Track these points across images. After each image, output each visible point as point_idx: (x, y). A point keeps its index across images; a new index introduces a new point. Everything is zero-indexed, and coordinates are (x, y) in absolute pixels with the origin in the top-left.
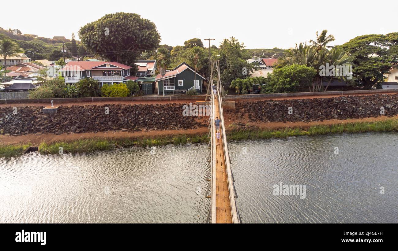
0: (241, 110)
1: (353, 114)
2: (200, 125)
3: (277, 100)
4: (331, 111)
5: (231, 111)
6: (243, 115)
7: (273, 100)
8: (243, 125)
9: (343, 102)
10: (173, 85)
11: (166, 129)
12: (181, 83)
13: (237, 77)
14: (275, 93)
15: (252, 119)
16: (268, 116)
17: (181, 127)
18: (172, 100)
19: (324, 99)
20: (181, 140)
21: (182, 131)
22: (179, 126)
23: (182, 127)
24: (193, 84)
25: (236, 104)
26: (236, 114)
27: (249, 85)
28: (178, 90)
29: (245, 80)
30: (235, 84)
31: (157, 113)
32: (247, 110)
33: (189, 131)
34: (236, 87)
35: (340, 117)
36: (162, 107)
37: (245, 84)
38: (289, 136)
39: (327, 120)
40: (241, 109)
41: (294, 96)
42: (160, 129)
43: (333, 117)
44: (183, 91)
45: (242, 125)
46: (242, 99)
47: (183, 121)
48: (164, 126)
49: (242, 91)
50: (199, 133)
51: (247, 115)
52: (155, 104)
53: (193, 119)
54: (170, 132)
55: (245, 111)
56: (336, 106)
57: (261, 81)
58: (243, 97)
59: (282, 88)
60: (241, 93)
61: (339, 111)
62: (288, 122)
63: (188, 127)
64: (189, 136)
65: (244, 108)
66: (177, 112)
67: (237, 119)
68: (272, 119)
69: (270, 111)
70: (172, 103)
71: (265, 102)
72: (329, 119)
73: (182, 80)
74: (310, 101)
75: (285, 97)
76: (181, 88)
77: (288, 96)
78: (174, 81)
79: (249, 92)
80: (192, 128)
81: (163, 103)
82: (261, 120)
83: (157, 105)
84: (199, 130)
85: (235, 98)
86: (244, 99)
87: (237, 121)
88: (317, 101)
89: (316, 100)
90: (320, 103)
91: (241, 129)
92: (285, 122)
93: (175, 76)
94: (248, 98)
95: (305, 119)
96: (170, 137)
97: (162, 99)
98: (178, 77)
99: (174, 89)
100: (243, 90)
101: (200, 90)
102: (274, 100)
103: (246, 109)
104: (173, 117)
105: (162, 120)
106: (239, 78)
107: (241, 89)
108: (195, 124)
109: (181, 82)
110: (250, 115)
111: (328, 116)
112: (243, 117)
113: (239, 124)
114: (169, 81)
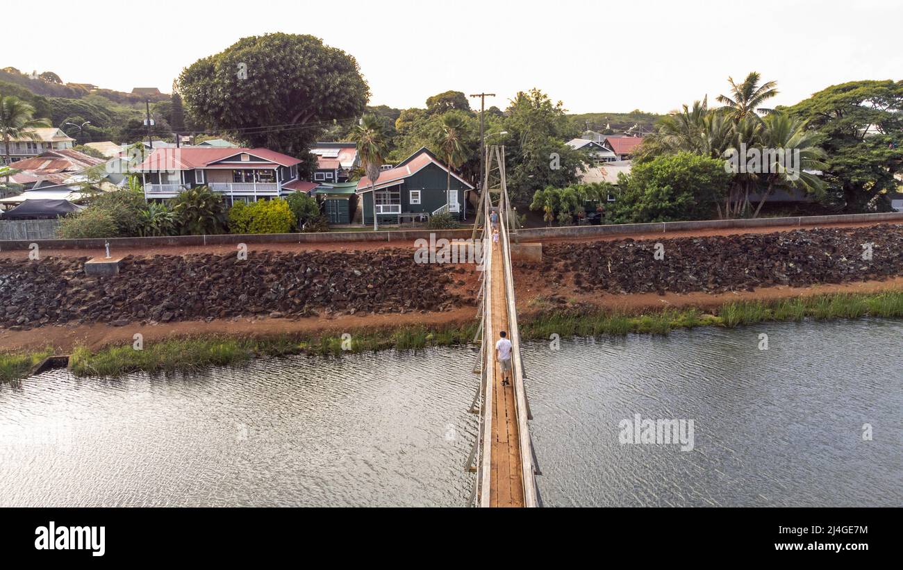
0: (556, 265)
1: (826, 274)
2: (458, 301)
3: (642, 238)
4: (774, 265)
5: (533, 268)
6: (560, 277)
7: (632, 241)
8: (562, 301)
9: (801, 243)
10: (397, 202)
11: (376, 312)
12: (415, 198)
13: (548, 183)
14: (636, 221)
15: (583, 285)
16: (622, 280)
17: (412, 306)
18: (393, 241)
19: (756, 237)
20: (411, 339)
21: (416, 317)
22: (408, 303)
23: (415, 307)
24: (443, 200)
25: (544, 250)
26: (546, 274)
27: (575, 203)
28: (408, 215)
29: (567, 190)
30: (542, 200)
31: (356, 271)
32: (571, 264)
33: (432, 317)
34: (546, 208)
35: (795, 280)
36: (368, 258)
37: (565, 199)
38: (673, 327)
39: (763, 287)
40: (557, 261)
41: (683, 230)
42: (362, 313)
43: (777, 281)
44: (422, 216)
45: (559, 301)
46: (559, 237)
47: (419, 292)
48: (370, 303)
49: (558, 217)
50: (455, 322)
51: (571, 275)
52: (351, 250)
53: (442, 287)
54: (386, 319)
55: (566, 266)
56: (785, 253)
57: (604, 192)
58: (562, 233)
59: (654, 208)
60: (556, 222)
61: (791, 265)
62: (670, 294)
63: (429, 307)
64: (431, 328)
65: (565, 258)
66: (403, 270)
67: (546, 286)
68: (630, 286)
69: (627, 265)
70: (392, 247)
71: (613, 244)
72: (768, 286)
73: (419, 191)
74: (722, 241)
75: (660, 231)
76: (414, 209)
77: (669, 230)
78: (399, 192)
79: (575, 221)
80: (439, 310)
81: (372, 249)
82: (606, 287)
83: (358, 252)
84: (456, 313)
85: (542, 234)
86: (564, 236)
87: (548, 292)
88: (739, 242)
89: (737, 239)
90: (746, 246)
91: (557, 312)
92: (662, 294)
93: (402, 182)
94: (574, 236)
95: (711, 286)
96: (387, 331)
97: (370, 237)
98: (409, 183)
99: (400, 212)
100: (561, 214)
101: (461, 213)
102: (636, 239)
103: (569, 262)
104: (395, 282)
105: (368, 290)
106: (551, 187)
107: (556, 213)
108: (446, 299)
109: (415, 195)
110: (578, 276)
111: (767, 279)
112: (563, 281)
113: (552, 300)
114: (388, 193)
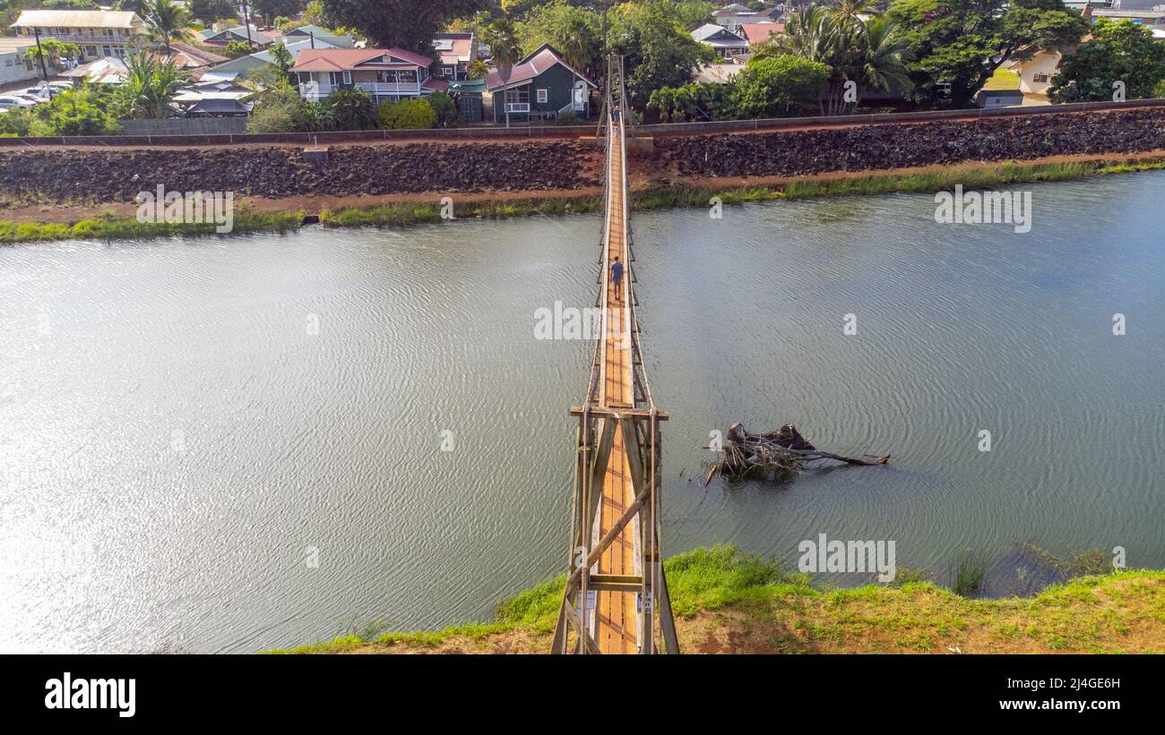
0: (664, 155)
1: (879, 161)
2: (587, 182)
3: (736, 133)
4: (839, 155)
5: (646, 157)
6: (667, 164)
7: (727, 135)
8: (667, 182)
9: (866, 137)
10: (526, 101)
11: (527, 189)
12: (542, 96)
13: (665, 83)
14: (740, 118)
15: (685, 171)
16: (715, 166)
17: (553, 186)
18: (533, 136)
19: (830, 132)
20: (555, 208)
21: (556, 193)
22: (550, 183)
23: (554, 186)
24: (568, 98)
25: (655, 143)
26: (655, 162)
27: (688, 103)
28: (536, 113)
29: (681, 90)
30: (658, 99)
31: (507, 160)
32: (676, 155)
33: (568, 193)
34: (660, 106)
35: (853, 165)
36: (515, 149)
37: (678, 99)
38: (747, 201)
39: (826, 171)
40: (666, 152)
41: (772, 126)
42: (516, 190)
43: (838, 168)
44: (548, 114)
45: (664, 182)
46: (668, 133)
47: (557, 175)
48: (522, 184)
49: (672, 115)
50: (586, 197)
51: (675, 163)
52: (501, 143)
53: (575, 172)
54: (534, 194)
55: (672, 156)
56: (852, 145)
57: (721, 93)
58: (671, 129)
59: (754, 107)
60: (670, 120)
61: (853, 154)
62: (751, 177)
63: (565, 186)
64: (569, 200)
65: (671, 150)
66: (543, 159)
67: (655, 172)
68: (722, 172)
69: (720, 155)
70: (534, 140)
71: (711, 139)
72: (831, 171)
73: (546, 90)
74: (801, 135)
75: (752, 128)
76: (543, 107)
77: (761, 127)
78: (527, 92)
79: (688, 118)
80: (573, 189)
81: (517, 142)
82: (702, 172)
83: (507, 145)
84: (586, 191)
85: (655, 130)
86: (673, 132)
87: (657, 175)
88: (816, 136)
89: (814, 134)
90: (821, 139)
91: (662, 189)
92: (745, 178)
93: (531, 81)
94: (680, 131)
95: (785, 170)
96: (536, 202)
97: (514, 132)
98: (538, 81)
99: (529, 111)
100: (675, 112)
101: (585, 111)
102: (731, 134)
103: (675, 152)
104: (539, 168)
105: (520, 173)
106: (666, 87)
107: (671, 112)
108: (578, 180)
109: (543, 94)
110: (681, 164)
111: (829, 166)
112: (668, 168)
113: (658, 181)
114: (518, 92)
